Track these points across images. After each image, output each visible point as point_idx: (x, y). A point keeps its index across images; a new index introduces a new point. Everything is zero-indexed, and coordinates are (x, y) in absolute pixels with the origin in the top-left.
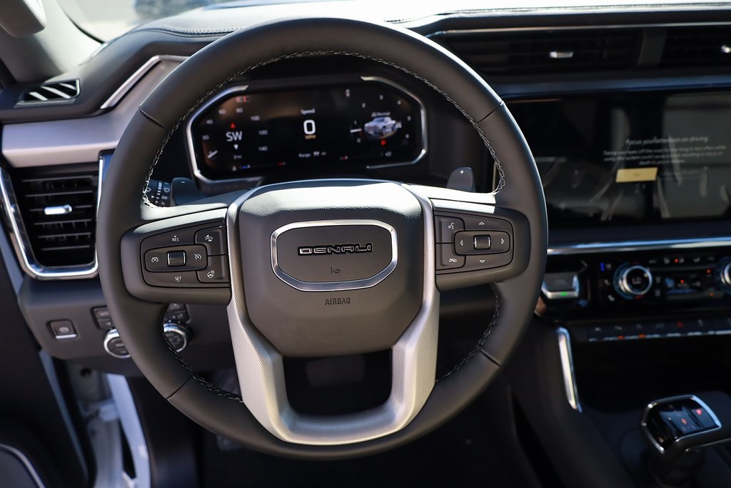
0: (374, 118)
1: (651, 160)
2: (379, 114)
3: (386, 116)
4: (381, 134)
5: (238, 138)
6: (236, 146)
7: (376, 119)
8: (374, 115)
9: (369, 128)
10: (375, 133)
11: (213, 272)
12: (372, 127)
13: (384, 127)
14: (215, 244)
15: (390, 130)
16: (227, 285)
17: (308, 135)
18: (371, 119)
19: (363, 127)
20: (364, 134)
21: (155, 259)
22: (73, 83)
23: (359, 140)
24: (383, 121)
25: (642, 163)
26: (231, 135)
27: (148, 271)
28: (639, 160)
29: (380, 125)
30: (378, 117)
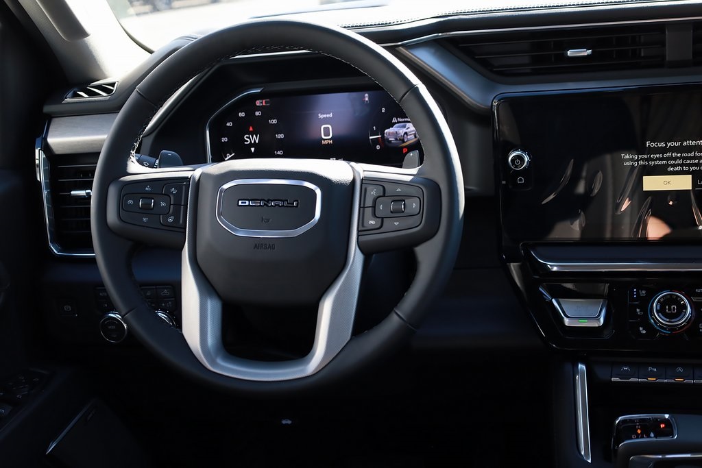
0: (395, 123)
1: (682, 165)
2: (400, 120)
3: (409, 122)
4: (403, 142)
5: (255, 141)
6: (253, 149)
7: (396, 125)
8: (394, 120)
9: (389, 134)
10: (396, 139)
11: (172, 217)
12: (393, 133)
13: (406, 133)
14: (178, 196)
15: (413, 136)
16: (183, 230)
17: (324, 140)
18: (392, 125)
19: (383, 134)
20: (384, 140)
21: (130, 202)
22: (113, 84)
23: (378, 147)
24: (404, 127)
25: (670, 169)
26: (249, 138)
27: (124, 210)
28: (668, 165)
29: (402, 132)
30: (399, 122)
